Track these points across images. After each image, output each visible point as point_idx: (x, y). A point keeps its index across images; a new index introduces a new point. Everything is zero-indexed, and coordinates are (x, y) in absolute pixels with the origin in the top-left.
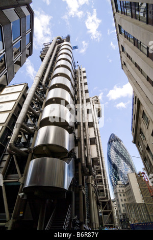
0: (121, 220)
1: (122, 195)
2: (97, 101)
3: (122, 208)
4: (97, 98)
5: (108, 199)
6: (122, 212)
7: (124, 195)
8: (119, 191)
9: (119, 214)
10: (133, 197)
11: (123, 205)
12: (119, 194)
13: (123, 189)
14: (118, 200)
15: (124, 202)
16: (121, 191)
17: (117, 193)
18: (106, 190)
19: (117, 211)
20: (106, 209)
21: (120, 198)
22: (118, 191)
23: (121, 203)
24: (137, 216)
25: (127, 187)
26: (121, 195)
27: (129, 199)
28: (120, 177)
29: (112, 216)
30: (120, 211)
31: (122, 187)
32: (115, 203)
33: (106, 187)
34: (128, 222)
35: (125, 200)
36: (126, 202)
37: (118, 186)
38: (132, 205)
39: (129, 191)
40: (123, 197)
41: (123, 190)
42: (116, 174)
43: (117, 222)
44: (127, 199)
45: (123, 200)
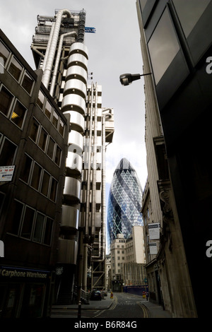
0: (113, 282)
1: (121, 251)
2: (110, 117)
3: (117, 268)
4: (110, 112)
5: (102, 259)
6: (117, 273)
7: (123, 252)
8: (118, 246)
9: (112, 275)
10: (134, 256)
11: (119, 265)
12: (116, 251)
13: (124, 244)
14: (114, 258)
15: (121, 261)
16: (121, 247)
17: (114, 249)
18: (102, 248)
19: (110, 270)
20: (97, 270)
21: (117, 255)
22: (116, 247)
23: (117, 262)
24: (133, 277)
25: (129, 243)
26: (118, 252)
27: (129, 257)
28: (123, 225)
29: (103, 278)
30: (114, 271)
31: (122, 242)
32: (110, 260)
33: (102, 245)
34: (122, 284)
35: (123, 258)
36: (124, 261)
37: (117, 240)
38: (131, 265)
39: (130, 249)
40: (121, 255)
41: (123, 246)
42: (118, 221)
43: (107, 283)
44: (125, 258)
45: (121, 258)
